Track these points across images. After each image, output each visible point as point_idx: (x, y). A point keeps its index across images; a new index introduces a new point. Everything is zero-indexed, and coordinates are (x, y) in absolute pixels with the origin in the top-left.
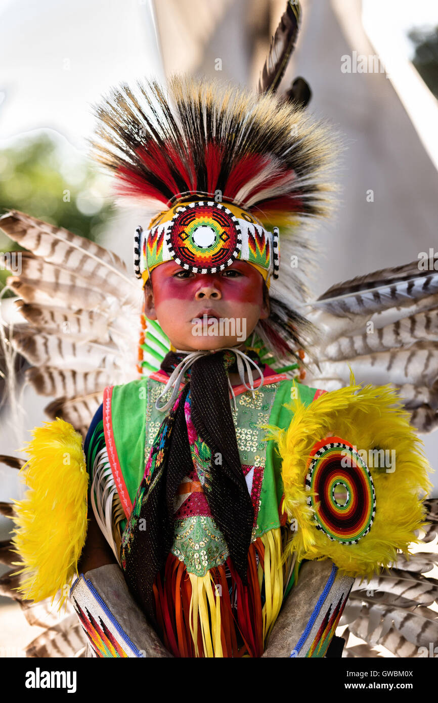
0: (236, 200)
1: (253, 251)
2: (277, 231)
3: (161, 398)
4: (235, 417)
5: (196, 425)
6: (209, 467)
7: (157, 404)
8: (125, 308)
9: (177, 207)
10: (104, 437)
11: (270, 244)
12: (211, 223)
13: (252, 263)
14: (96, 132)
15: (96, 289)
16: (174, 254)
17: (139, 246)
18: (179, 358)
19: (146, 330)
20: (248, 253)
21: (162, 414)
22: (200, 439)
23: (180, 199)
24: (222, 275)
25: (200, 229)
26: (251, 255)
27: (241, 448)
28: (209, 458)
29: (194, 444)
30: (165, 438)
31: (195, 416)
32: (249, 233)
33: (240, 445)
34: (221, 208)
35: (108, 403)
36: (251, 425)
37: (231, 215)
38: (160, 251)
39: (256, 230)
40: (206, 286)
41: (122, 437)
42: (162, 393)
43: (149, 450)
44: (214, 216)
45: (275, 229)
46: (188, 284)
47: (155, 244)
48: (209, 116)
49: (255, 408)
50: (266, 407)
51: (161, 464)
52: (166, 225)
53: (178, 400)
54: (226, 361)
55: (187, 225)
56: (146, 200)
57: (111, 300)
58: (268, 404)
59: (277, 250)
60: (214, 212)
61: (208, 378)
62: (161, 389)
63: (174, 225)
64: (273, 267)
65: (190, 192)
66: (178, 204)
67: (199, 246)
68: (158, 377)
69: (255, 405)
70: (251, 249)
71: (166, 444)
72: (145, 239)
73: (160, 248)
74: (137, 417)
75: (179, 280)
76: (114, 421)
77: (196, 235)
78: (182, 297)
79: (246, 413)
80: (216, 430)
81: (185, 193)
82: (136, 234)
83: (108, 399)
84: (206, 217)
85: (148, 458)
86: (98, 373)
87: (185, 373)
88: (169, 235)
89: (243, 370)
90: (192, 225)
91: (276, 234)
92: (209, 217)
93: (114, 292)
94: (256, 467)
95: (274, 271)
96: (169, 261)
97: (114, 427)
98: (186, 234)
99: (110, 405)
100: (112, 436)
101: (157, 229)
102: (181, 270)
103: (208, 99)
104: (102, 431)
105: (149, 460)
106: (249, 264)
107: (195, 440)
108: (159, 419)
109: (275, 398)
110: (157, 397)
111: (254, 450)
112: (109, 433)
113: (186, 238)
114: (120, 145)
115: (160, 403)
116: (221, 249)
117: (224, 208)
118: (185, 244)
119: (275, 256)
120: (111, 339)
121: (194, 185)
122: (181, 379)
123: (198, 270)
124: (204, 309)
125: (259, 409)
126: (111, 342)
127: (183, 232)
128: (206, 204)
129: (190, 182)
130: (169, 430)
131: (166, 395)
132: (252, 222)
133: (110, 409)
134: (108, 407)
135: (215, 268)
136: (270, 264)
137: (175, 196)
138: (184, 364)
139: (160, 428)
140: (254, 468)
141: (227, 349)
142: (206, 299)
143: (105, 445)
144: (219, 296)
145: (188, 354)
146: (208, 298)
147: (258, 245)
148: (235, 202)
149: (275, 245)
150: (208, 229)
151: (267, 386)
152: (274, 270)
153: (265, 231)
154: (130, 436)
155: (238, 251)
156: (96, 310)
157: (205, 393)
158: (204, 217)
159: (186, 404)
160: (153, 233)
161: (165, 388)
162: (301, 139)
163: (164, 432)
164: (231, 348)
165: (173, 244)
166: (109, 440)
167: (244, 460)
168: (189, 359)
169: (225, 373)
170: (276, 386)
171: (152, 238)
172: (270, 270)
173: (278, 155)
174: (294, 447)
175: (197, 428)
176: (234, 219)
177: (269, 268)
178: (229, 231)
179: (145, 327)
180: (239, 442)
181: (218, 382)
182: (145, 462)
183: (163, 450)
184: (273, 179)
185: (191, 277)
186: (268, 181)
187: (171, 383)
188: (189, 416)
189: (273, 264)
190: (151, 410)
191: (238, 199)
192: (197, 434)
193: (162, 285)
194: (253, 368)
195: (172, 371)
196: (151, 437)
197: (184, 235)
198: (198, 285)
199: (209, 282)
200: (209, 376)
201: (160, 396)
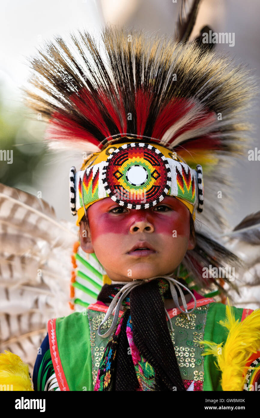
0: (163, 141)
1: (181, 187)
2: (200, 168)
3: (102, 325)
4: (173, 337)
5: (138, 346)
6: (154, 385)
7: (99, 331)
8: (56, 251)
9: (109, 149)
10: (52, 364)
11: (195, 181)
12: (142, 162)
13: (180, 198)
14: (31, 82)
15: (27, 235)
16: (110, 192)
17: (75, 185)
18: (116, 288)
19: (77, 270)
20: (177, 189)
21: (105, 339)
22: (143, 360)
23: (110, 141)
24: (154, 210)
25: (133, 168)
26: (179, 191)
27: (181, 365)
28: (152, 376)
29: (138, 364)
30: (111, 360)
31: (137, 339)
32: (177, 171)
33: (180, 362)
34: (151, 149)
35: (53, 334)
36: (188, 343)
37: (161, 155)
38: (95, 189)
39: (183, 168)
40: (140, 220)
41: (69, 363)
42: (103, 321)
43: (96, 372)
44: (145, 156)
45: (198, 166)
46: (123, 219)
47: (91, 183)
48: (138, 64)
49: (190, 328)
50: (200, 327)
51: (109, 384)
52: (101, 165)
53: (119, 326)
54: (161, 287)
55: (121, 165)
56: (78, 142)
57: (41, 244)
58: (201, 324)
59: (201, 186)
60: (145, 153)
61: (146, 304)
62: (101, 318)
63: (109, 165)
64: (198, 201)
65: (120, 134)
66: (110, 146)
67: (132, 184)
68: (97, 307)
69: (190, 325)
70: (180, 186)
71: (112, 366)
72: (80, 179)
73: (96, 187)
74: (81, 344)
75: (114, 216)
76: (61, 350)
77: (129, 174)
78: (118, 231)
79: (182, 333)
80: (157, 351)
81: (116, 135)
82: (71, 175)
83: (53, 331)
84: (138, 157)
85: (95, 380)
86: (31, 314)
87: (123, 301)
88: (105, 174)
89: (176, 295)
90: (125, 164)
91: (199, 172)
92: (140, 157)
93: (45, 236)
94: (195, 381)
95: (199, 206)
96: (105, 198)
97: (61, 355)
98: (120, 174)
99: (55, 335)
100: (60, 363)
101: (91, 170)
102: (116, 206)
103: (137, 49)
104: (50, 359)
105: (97, 382)
106: (178, 199)
107: (139, 361)
108: (102, 344)
109: (207, 318)
110: (98, 325)
111: (193, 365)
112: (56, 360)
113: (121, 177)
114: (53, 93)
115: (102, 330)
116: (153, 186)
117: (154, 149)
118: (119, 183)
119: (200, 192)
120: (42, 280)
121: (125, 128)
122: (120, 307)
123: (133, 206)
124: (138, 241)
125: (193, 328)
126: (43, 285)
127: (118, 171)
128: (137, 145)
129: (121, 126)
130: (114, 353)
131: (106, 322)
132: (178, 160)
133: (56, 338)
134: (53, 337)
135: (148, 204)
136: (196, 199)
137: (107, 138)
138: (121, 293)
139: (105, 352)
140: (193, 382)
141: (160, 277)
142: (140, 233)
143: (53, 372)
144: (152, 229)
145: (124, 284)
146: (141, 232)
147: (185, 182)
148: (161, 143)
149: (199, 181)
150: (140, 168)
151: (198, 308)
152: (199, 204)
153: (190, 169)
154: (76, 362)
155: (168, 188)
156: (27, 254)
157: (145, 317)
158: (136, 157)
159: (127, 329)
160: (88, 173)
161: (105, 317)
162: (222, 83)
163: (109, 355)
164: (163, 276)
165: (108, 183)
166: (57, 367)
167: (184, 376)
168: (126, 289)
169: (161, 299)
170: (206, 308)
171: (87, 177)
172: (195, 204)
173: (200, 98)
174: (233, 359)
175: (140, 350)
176: (164, 158)
177: (195, 202)
178: (160, 169)
179: (75, 266)
180: (178, 359)
181: (156, 307)
182: (94, 383)
183: (109, 372)
184: (196, 121)
185: (125, 212)
186: (192, 123)
187: (110, 311)
188: (132, 339)
189: (198, 199)
190: (94, 337)
191: (165, 140)
192: (140, 355)
193: (97, 221)
194: (185, 293)
195: (110, 301)
196: (97, 361)
197: (118, 175)
198: (133, 219)
199: (143, 217)
200: (147, 301)
201: (101, 324)
